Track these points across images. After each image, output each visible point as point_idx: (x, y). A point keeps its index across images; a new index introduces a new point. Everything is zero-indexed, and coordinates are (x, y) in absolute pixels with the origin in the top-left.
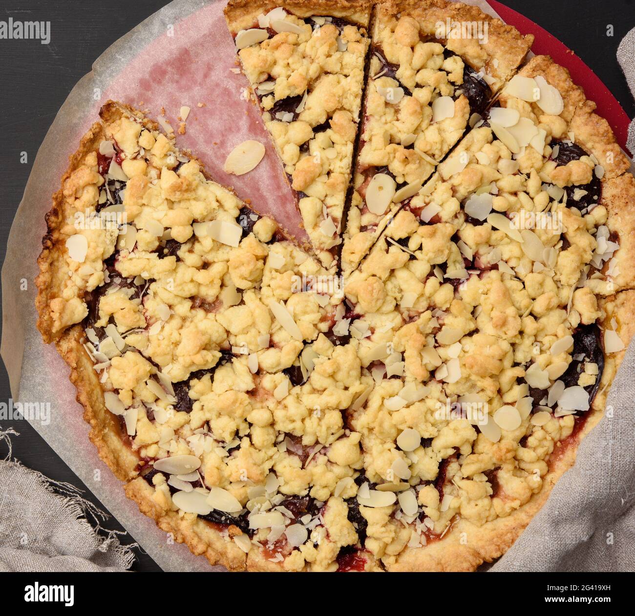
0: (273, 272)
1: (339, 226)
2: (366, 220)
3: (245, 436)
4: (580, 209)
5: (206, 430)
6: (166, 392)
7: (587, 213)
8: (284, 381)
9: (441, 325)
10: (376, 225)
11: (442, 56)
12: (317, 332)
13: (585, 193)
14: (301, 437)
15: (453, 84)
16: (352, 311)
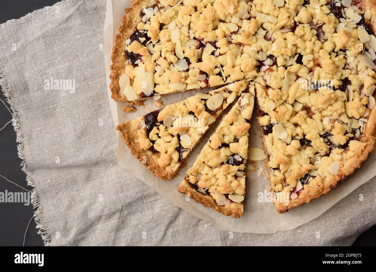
0: (276, 103)
1: (239, 100)
2: (226, 95)
3: (335, 52)
4: (146, 34)
5: (347, 66)
6: (348, 91)
7: (145, 30)
8: (304, 60)
9: (232, 33)
10: (224, 90)
12: (279, 68)
13: (140, 38)
14: (316, 35)
15: (158, 129)
16: (259, 65)
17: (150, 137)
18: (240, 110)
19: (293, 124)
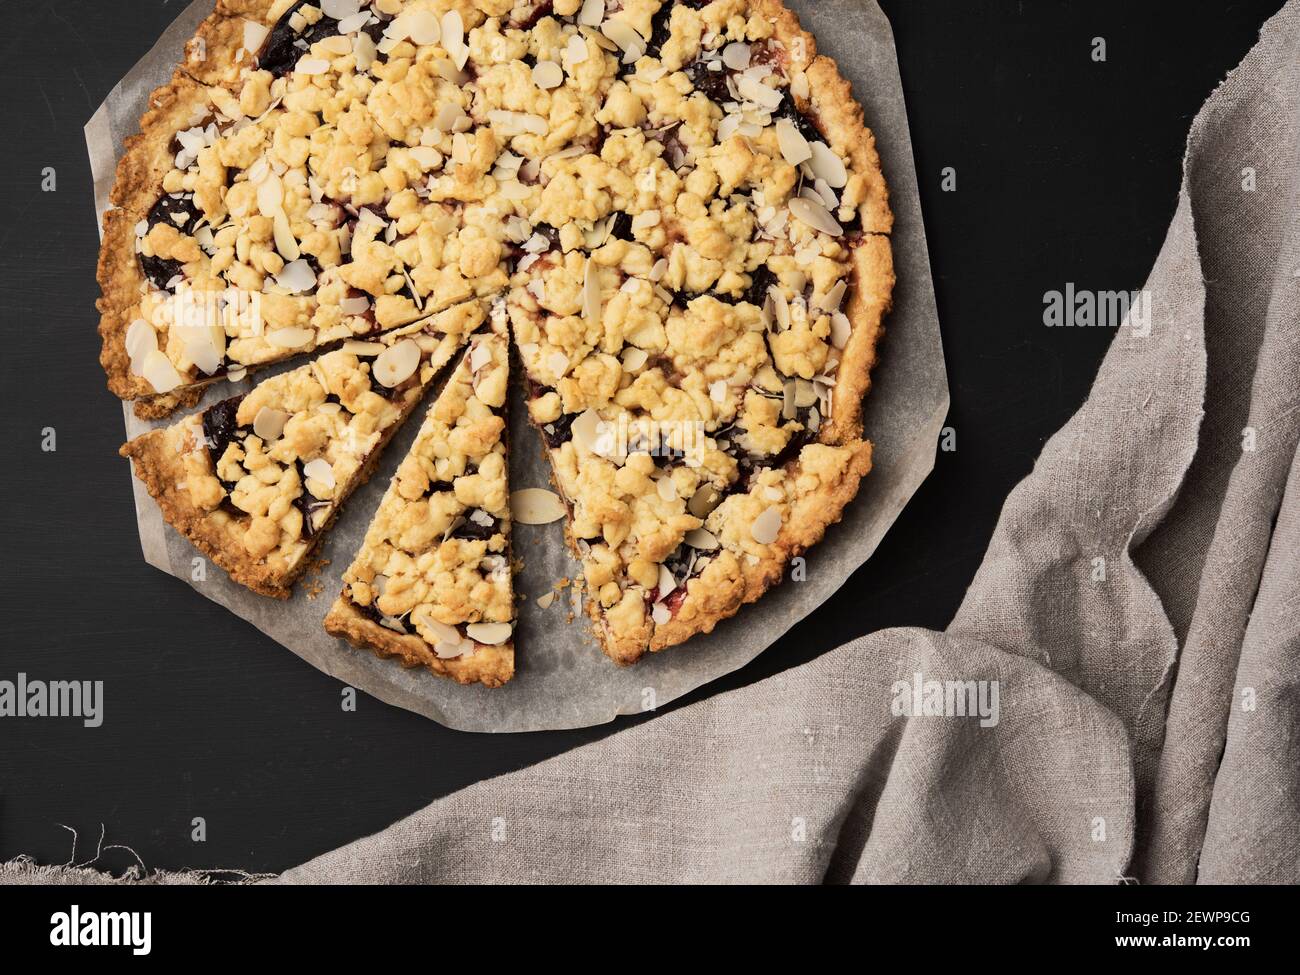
0: (569, 354)
1: (466, 355)
2: (428, 343)
3: (721, 199)
4: (190, 202)
5: (760, 233)
6: (773, 303)
7: (185, 192)
8: (637, 229)
9: (426, 175)
10: (423, 331)
11: (237, 487)
12: (566, 257)
13: (174, 216)
14: (661, 157)
15: (242, 448)
16: (513, 254)
17: (220, 473)
18: (471, 384)
19: (627, 409)
